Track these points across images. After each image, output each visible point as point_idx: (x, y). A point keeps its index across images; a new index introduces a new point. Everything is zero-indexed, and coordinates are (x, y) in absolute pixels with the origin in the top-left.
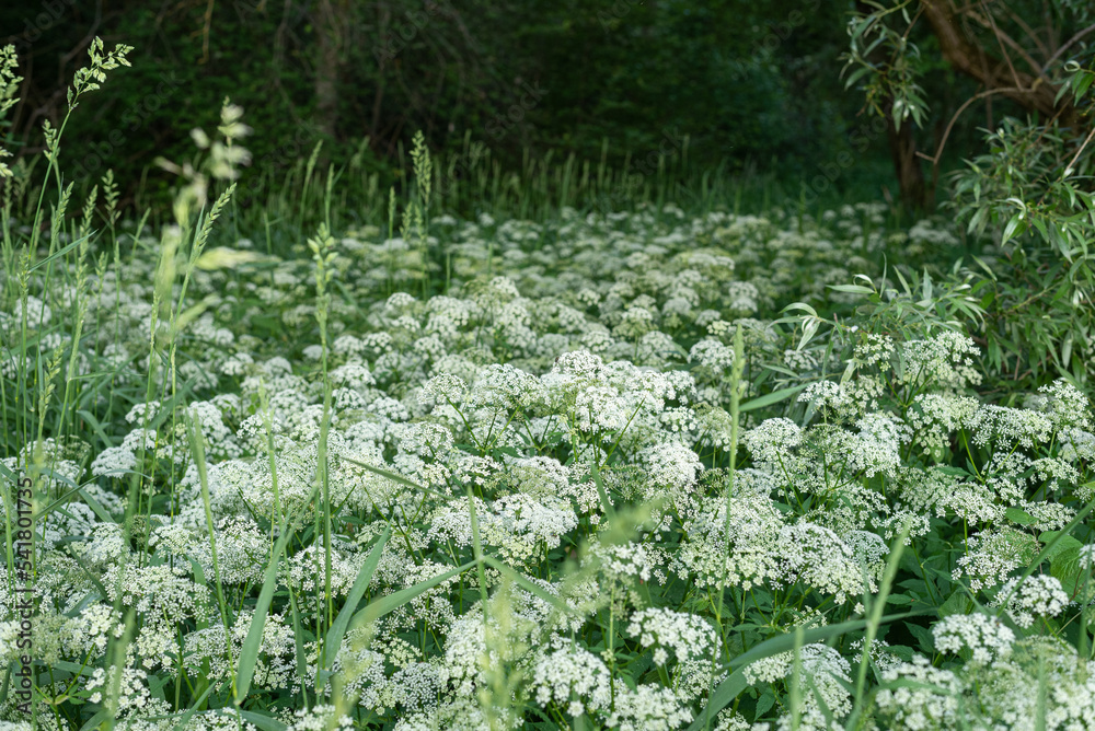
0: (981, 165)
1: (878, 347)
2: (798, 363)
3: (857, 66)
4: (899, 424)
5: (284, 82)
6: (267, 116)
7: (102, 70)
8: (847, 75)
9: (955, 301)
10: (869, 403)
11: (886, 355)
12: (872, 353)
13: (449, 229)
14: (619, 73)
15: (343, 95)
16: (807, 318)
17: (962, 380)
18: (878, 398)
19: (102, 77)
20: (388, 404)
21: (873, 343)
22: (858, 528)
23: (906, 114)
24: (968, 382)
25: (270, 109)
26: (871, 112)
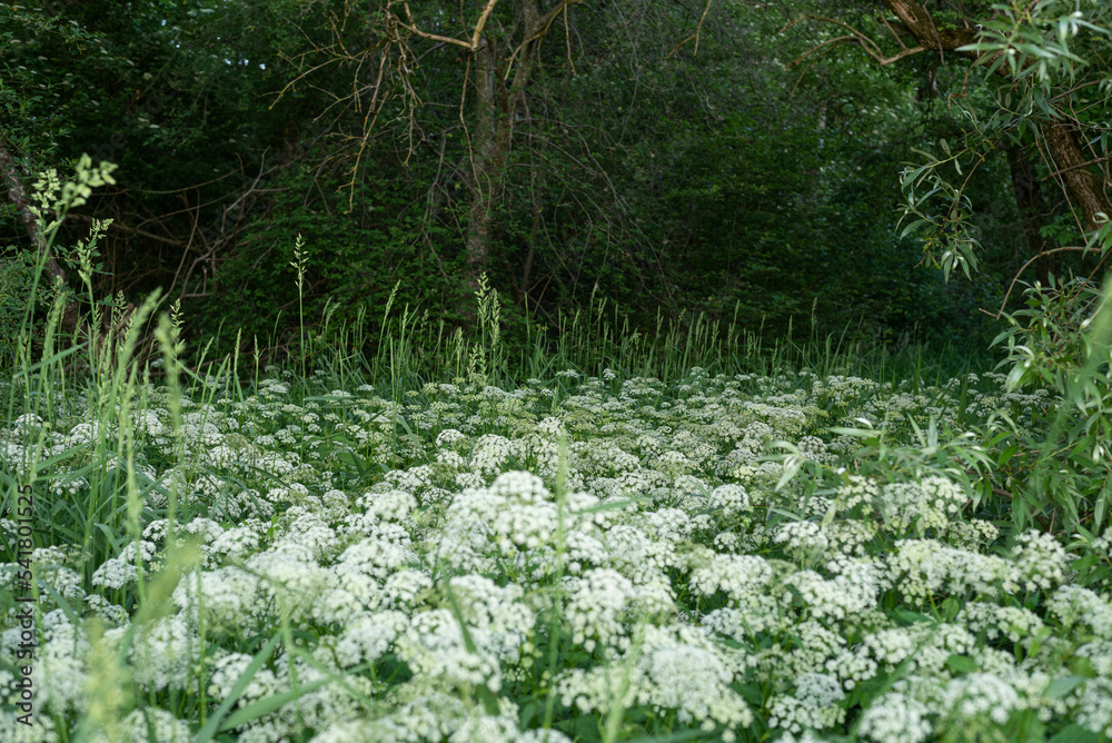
0: (1017, 318)
1: (859, 489)
2: (812, 510)
3: (912, 218)
4: (880, 569)
5: (433, 237)
6: (416, 269)
7: (88, 186)
8: (902, 228)
9: (959, 449)
10: (854, 547)
11: (867, 498)
12: (852, 495)
13: (573, 381)
14: (766, 238)
15: (492, 252)
16: (789, 457)
17: (977, 534)
18: (866, 544)
19: (87, 192)
20: (391, 530)
21: (855, 485)
22: (816, 672)
23: (955, 265)
24: (983, 536)
25: (418, 262)
26: (928, 264)
